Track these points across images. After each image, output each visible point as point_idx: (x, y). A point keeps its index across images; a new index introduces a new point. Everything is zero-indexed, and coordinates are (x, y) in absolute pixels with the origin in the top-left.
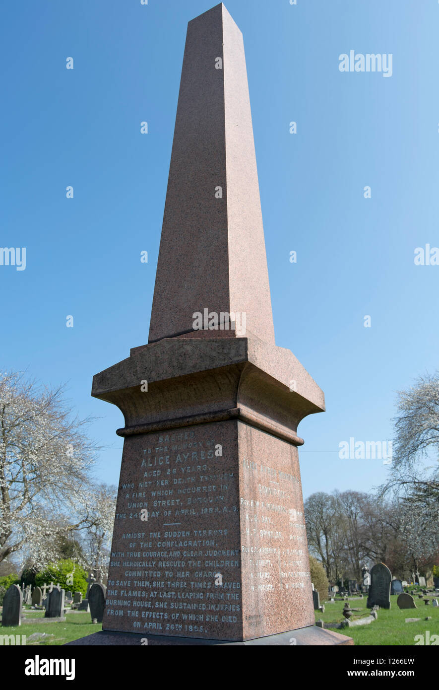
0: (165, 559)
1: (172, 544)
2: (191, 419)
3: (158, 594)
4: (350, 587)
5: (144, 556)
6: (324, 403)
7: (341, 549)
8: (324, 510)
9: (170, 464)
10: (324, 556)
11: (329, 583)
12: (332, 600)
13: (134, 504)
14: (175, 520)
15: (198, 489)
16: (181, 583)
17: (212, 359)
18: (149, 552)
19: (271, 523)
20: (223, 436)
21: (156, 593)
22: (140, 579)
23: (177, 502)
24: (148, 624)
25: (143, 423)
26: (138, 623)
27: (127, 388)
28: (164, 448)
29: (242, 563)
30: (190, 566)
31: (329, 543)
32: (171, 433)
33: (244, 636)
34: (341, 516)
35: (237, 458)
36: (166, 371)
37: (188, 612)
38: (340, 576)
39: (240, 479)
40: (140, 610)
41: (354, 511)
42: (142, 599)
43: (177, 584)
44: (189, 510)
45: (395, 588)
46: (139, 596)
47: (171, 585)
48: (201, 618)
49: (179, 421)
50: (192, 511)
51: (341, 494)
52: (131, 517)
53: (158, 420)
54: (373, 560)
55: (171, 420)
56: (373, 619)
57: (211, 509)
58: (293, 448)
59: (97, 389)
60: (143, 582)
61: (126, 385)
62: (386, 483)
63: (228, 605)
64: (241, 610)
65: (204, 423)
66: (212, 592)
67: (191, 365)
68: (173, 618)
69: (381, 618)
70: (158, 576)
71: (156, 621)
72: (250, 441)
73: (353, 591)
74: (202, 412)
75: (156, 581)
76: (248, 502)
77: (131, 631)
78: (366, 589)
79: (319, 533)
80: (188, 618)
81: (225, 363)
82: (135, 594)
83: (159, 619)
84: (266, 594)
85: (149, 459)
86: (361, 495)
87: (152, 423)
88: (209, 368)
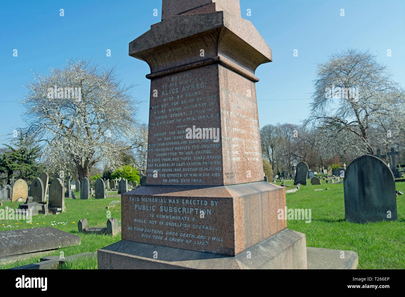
0: (178, 146)
1: (182, 137)
2: (190, 65)
3: (176, 164)
4: (285, 175)
5: (167, 145)
6: (272, 56)
7: (280, 155)
8: (271, 135)
9: (179, 93)
10: (271, 160)
11: (273, 173)
12: (275, 181)
13: (159, 117)
14: (184, 124)
15: (196, 106)
16: (189, 157)
17: (201, 26)
18: (169, 142)
19: (239, 125)
20: (210, 74)
21: (174, 164)
22: (165, 157)
23: (184, 114)
24: (171, 180)
25: (161, 70)
26: (165, 180)
27: (150, 49)
28: (175, 83)
29: (223, 145)
30: (193, 148)
31: (274, 153)
32: (178, 74)
33: (224, 183)
34: (281, 138)
35: (219, 86)
36: (173, 36)
37: (193, 173)
38: (280, 170)
39: (220, 98)
40: (166, 173)
41: (289, 135)
42: (167, 168)
43: (186, 158)
44: (191, 117)
45: (310, 175)
46: (165, 166)
47: (182, 159)
48: (200, 175)
49: (183, 67)
50: (193, 118)
51: (281, 125)
52: (158, 124)
53: (170, 68)
54: (298, 161)
55: (178, 67)
56: (297, 190)
57: (204, 116)
58: (253, 83)
59: (132, 51)
60: (167, 159)
61: (149, 47)
62: (308, 118)
63: (215, 168)
64: (222, 170)
65: (198, 67)
66: (205, 161)
67: (189, 31)
68: (185, 176)
69: (301, 189)
70: (175, 155)
71: (176, 178)
72: (226, 77)
73: (286, 177)
74: (197, 61)
75: (174, 157)
76: (225, 112)
77: (162, 185)
78: (294, 176)
79: (268, 147)
80: (193, 175)
81: (210, 28)
82: (163, 165)
83: (177, 177)
84: (237, 162)
85: (166, 91)
86: (293, 125)
87: (167, 70)
88: (200, 32)
